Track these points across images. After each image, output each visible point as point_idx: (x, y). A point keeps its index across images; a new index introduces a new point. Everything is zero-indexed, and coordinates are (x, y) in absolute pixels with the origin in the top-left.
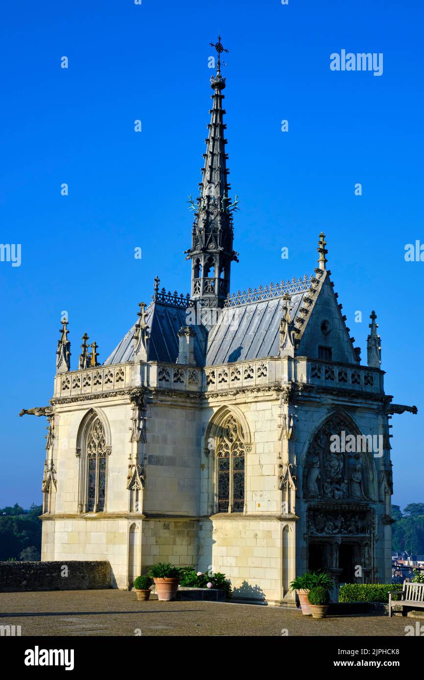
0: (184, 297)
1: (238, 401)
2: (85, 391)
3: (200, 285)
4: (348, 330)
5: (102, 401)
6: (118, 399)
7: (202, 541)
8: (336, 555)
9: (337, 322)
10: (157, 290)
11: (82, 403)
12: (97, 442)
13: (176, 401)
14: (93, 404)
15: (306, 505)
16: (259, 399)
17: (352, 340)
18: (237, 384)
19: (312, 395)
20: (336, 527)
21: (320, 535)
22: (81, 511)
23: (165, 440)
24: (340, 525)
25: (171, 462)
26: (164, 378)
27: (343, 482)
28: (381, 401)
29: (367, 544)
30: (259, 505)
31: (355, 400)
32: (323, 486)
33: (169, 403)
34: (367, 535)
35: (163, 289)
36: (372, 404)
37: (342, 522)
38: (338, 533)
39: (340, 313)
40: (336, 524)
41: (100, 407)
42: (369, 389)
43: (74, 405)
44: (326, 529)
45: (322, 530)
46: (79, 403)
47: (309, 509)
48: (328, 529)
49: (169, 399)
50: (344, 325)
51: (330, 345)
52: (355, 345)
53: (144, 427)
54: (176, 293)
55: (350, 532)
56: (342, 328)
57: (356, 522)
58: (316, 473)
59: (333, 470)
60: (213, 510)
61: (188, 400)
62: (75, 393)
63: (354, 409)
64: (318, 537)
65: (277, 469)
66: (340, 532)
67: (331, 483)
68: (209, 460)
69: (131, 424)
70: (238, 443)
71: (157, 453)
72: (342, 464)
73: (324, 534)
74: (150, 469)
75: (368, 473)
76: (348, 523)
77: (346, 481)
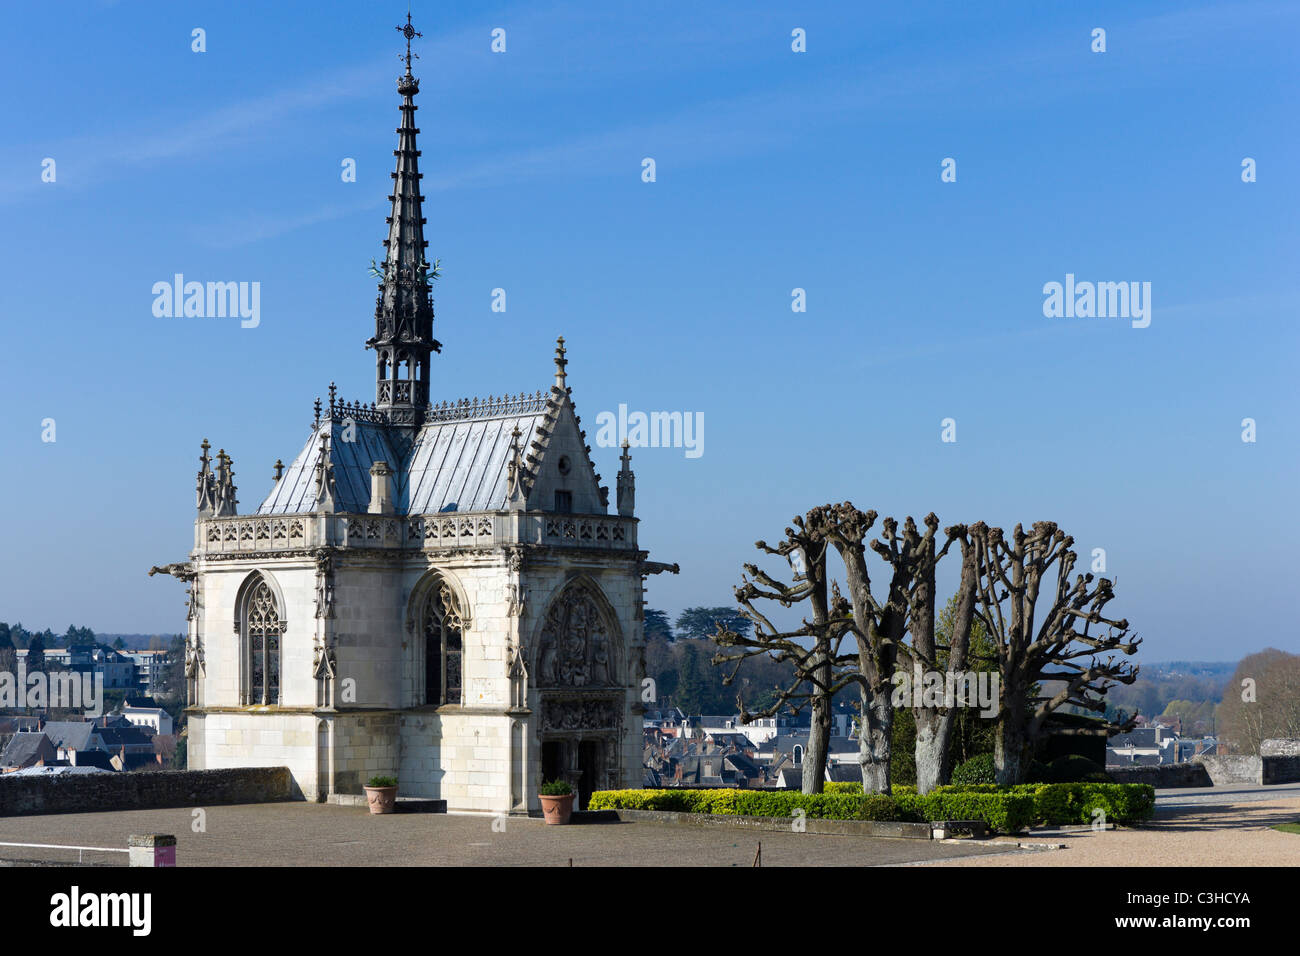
0: (369, 409)
1: (453, 564)
2: (245, 546)
3: (388, 389)
4: (593, 464)
5: (272, 562)
6: (296, 561)
7: (405, 739)
8: (575, 755)
9: (579, 455)
10: (333, 401)
11: (242, 561)
12: (263, 614)
13: (370, 563)
14: (258, 565)
15: (540, 695)
16: (481, 563)
17: (598, 478)
18: (450, 542)
19: (549, 559)
20: (576, 721)
21: (556, 731)
22: (244, 704)
23: (358, 612)
24: (580, 717)
25: (366, 641)
26: (356, 533)
27: (585, 664)
28: (634, 559)
29: (613, 739)
30: (481, 696)
31: (601, 561)
32: (560, 670)
33: (362, 566)
34: (615, 729)
35: (341, 400)
36: (622, 564)
37: (583, 714)
38: (578, 728)
39: (583, 443)
40: (576, 716)
41: (268, 569)
42: (619, 545)
43: (229, 564)
44: (564, 724)
45: (560, 725)
46: (236, 561)
47: (543, 701)
48: (567, 723)
49: (363, 560)
50: (587, 457)
51: (569, 488)
52: (601, 484)
53: (333, 598)
54: (357, 403)
55: (593, 726)
56: (585, 463)
57: (600, 713)
58: (552, 655)
59: (572, 650)
60: (419, 700)
61: (385, 562)
62: (230, 547)
63: (599, 572)
64: (552, 734)
65: (505, 653)
66: (581, 726)
67: (570, 667)
68: (413, 636)
69: (315, 595)
70: (452, 617)
71: (348, 631)
72: (584, 642)
73: (561, 730)
74: (340, 651)
75: (615, 649)
76: (590, 715)
77: (589, 663)
